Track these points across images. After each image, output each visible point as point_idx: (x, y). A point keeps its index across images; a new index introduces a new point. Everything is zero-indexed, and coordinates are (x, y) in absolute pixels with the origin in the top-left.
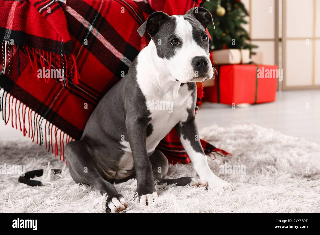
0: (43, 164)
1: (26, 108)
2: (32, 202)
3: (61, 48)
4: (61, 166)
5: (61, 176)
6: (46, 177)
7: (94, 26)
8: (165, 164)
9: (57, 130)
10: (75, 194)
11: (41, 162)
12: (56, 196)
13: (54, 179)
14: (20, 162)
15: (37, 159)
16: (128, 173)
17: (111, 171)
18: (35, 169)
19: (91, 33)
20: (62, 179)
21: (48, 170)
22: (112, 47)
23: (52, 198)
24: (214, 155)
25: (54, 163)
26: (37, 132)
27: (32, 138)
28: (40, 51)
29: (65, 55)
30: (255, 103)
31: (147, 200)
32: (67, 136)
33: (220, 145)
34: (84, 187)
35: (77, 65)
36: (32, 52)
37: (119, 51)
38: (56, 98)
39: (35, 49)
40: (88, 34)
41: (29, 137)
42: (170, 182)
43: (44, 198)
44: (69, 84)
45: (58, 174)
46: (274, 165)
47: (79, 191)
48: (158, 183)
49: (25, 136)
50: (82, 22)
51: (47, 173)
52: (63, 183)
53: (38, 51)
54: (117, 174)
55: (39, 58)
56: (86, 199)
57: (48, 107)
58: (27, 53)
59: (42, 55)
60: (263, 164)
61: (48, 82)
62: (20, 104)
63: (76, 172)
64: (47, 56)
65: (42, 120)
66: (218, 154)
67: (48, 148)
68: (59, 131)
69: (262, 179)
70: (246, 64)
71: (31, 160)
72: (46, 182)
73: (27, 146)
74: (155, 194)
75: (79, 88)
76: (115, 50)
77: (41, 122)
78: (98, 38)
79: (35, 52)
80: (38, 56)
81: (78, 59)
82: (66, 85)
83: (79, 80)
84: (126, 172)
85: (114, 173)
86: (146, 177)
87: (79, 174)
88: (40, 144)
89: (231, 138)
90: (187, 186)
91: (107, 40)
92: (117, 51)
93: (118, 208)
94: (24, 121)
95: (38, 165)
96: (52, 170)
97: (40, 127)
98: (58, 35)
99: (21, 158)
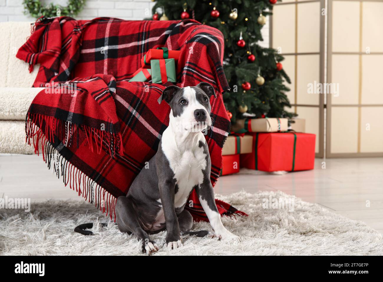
0: (92, 219)
1: (81, 174)
2: (86, 245)
3: (111, 128)
4: (107, 221)
5: (108, 229)
6: (96, 228)
7: (137, 111)
8: (190, 221)
9: (105, 192)
10: (118, 240)
11: (91, 217)
12: (105, 242)
13: (101, 230)
14: (73, 217)
15: (87, 215)
16: (161, 226)
17: (148, 224)
18: (86, 223)
19: (134, 116)
20: (108, 231)
21: (97, 223)
22: (150, 127)
23: (101, 242)
24: (234, 216)
25: (101, 219)
26: (90, 193)
27: (85, 197)
28: (94, 129)
29: (114, 134)
30: (292, 171)
31: (173, 246)
32: (113, 197)
33: (242, 208)
34: (126, 235)
35: (123, 140)
36: (88, 130)
37: (155, 130)
38: (105, 166)
39: (91, 128)
40: (132, 116)
41: (83, 196)
42: (192, 234)
43: (95, 243)
44: (116, 156)
45: (105, 226)
46: (279, 224)
47: (122, 239)
48: (183, 234)
49: (80, 196)
50: (127, 107)
51: (97, 225)
52: (109, 233)
53: (93, 129)
54: (152, 227)
55: (94, 135)
56: (127, 244)
57: (98, 173)
58: (85, 131)
59: (96, 133)
60: (269, 223)
61: (100, 154)
62: (77, 170)
63: (123, 220)
64: (100, 134)
65: (94, 183)
66: (238, 216)
67: (97, 206)
68: (107, 192)
69: (265, 234)
70: (285, 132)
71: (82, 216)
72: (95, 232)
73: (76, 205)
74: (179, 242)
75: (124, 159)
76: (153, 129)
77: (93, 185)
78: (140, 120)
79: (90, 130)
80: (93, 133)
81: (123, 136)
82: (114, 156)
83: (124, 152)
84: (160, 225)
85: (150, 226)
86: (173, 228)
87: (125, 222)
88: (91, 203)
89: (254, 203)
90: (205, 237)
91: (146, 121)
92: (154, 130)
93: (152, 250)
94: (80, 184)
95: (88, 220)
96: (100, 223)
97: (92, 189)
98: (109, 118)
99: (73, 215)
